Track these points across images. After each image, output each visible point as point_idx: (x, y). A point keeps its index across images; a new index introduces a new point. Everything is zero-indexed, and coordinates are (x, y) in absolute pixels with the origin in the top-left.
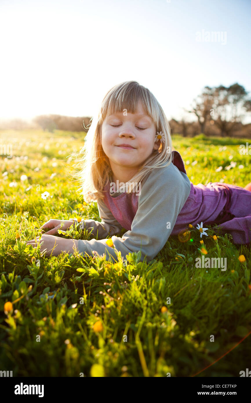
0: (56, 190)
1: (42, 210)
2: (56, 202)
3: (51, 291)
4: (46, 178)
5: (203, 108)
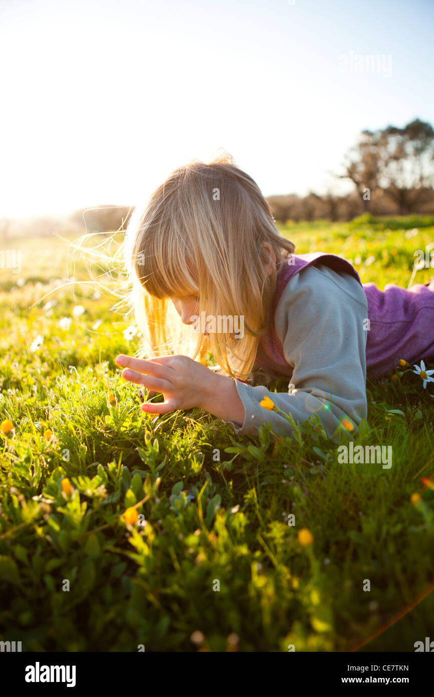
3: (188, 486)
5: (361, 168)
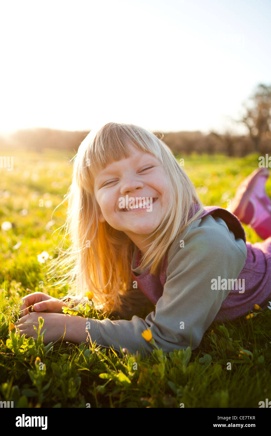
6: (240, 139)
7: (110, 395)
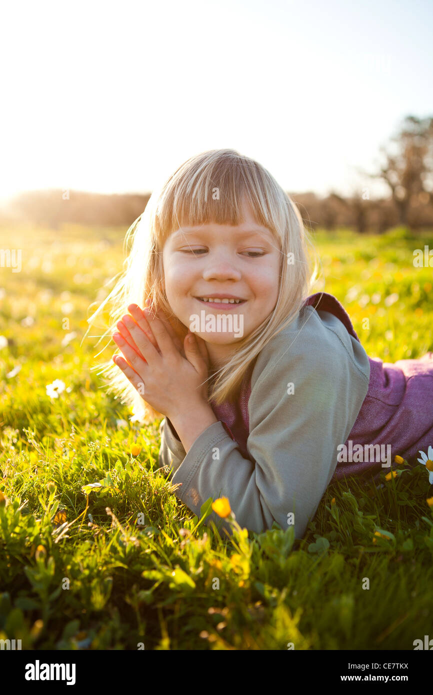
0: (76, 373)
1: (48, 422)
2: (80, 403)
3: (81, 628)
4: (48, 340)
5: (401, 164)
6: (377, 205)
7: (160, 606)
